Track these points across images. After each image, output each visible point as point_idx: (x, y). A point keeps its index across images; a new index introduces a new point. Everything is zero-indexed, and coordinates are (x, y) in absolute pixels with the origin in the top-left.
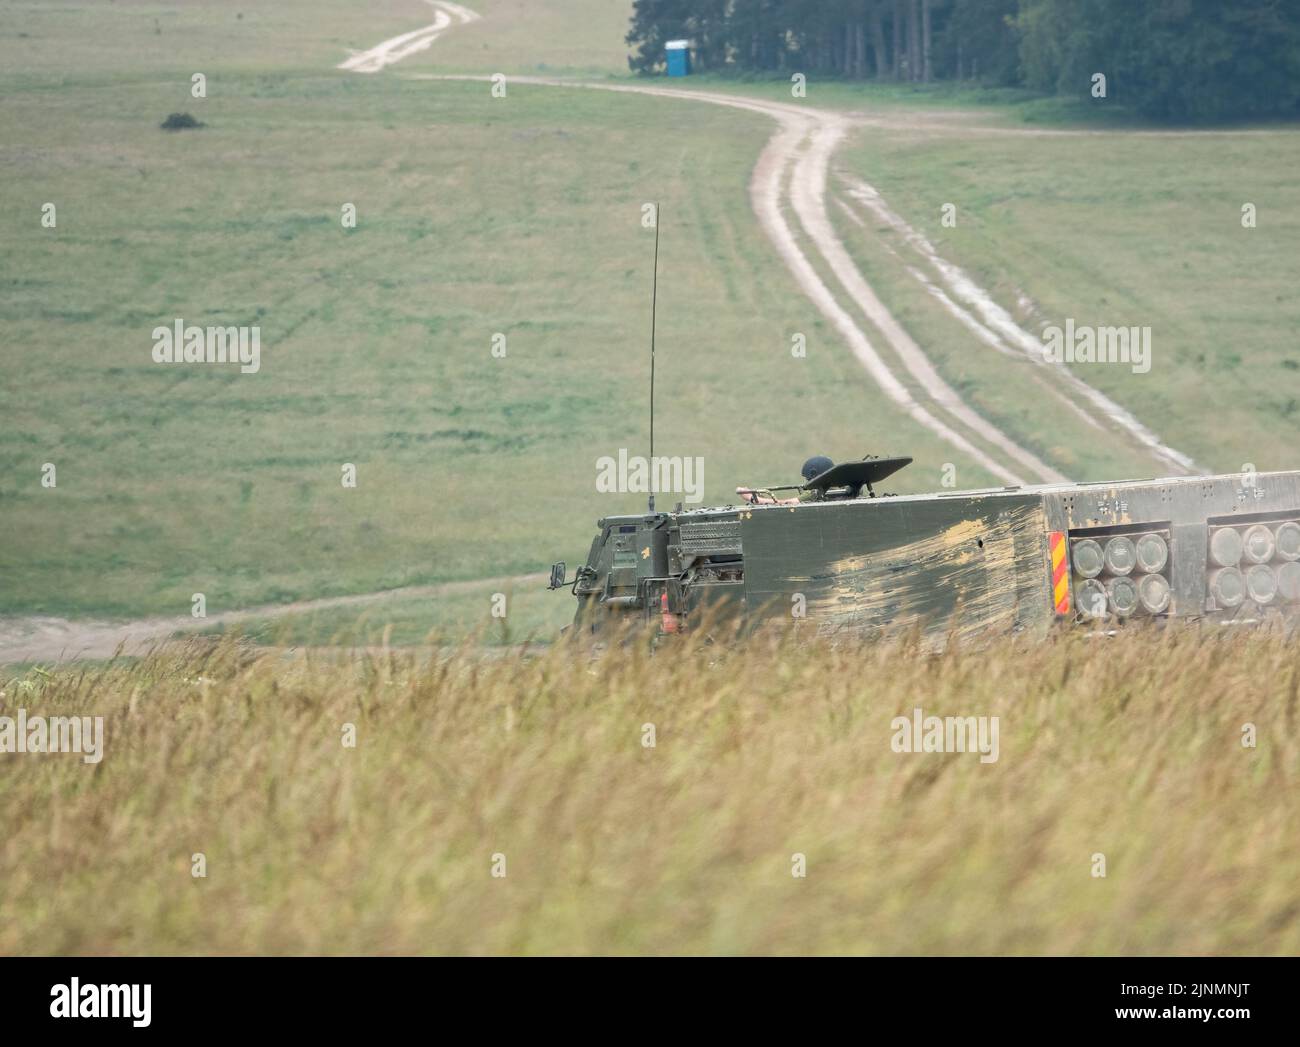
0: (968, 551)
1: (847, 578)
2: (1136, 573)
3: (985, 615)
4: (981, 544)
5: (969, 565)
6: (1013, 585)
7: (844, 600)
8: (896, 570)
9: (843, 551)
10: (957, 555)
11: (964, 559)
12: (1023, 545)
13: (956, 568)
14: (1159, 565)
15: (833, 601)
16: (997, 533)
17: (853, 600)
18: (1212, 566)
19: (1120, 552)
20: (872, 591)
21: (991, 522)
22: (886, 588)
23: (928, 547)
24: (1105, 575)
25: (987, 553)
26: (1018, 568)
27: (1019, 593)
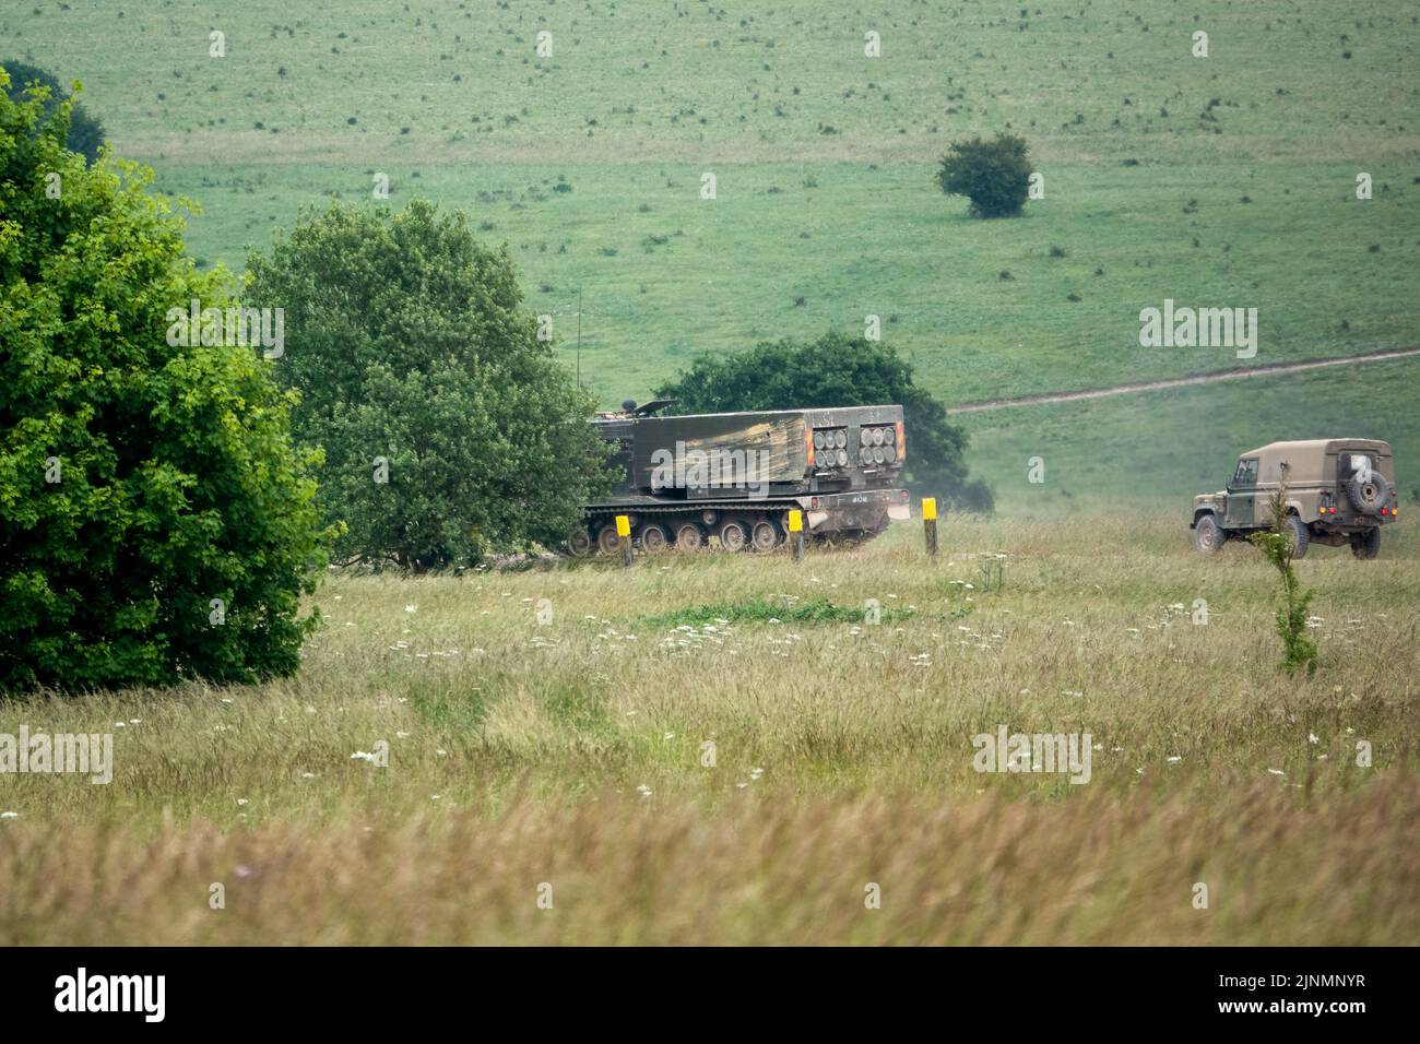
0: (761, 438)
2: (836, 448)
4: (768, 434)
5: (762, 442)
6: (786, 452)
8: (720, 446)
10: (756, 439)
11: (759, 441)
12: (791, 435)
13: (754, 445)
14: (843, 445)
16: (778, 430)
18: (862, 446)
19: (830, 438)
21: (775, 424)
23: (740, 435)
24: (825, 449)
25: (772, 438)
26: (789, 444)
27: (789, 456)
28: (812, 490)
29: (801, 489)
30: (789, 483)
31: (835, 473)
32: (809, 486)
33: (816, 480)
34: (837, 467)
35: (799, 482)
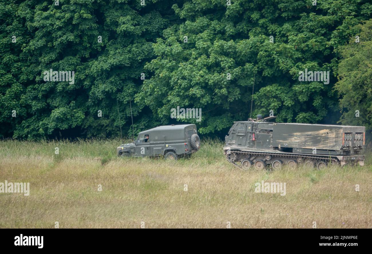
0: (325, 134)
1: (296, 136)
2: (349, 140)
3: (328, 144)
4: (328, 133)
5: (325, 136)
6: (334, 140)
7: (295, 139)
8: (308, 135)
9: (296, 131)
10: (322, 134)
11: (324, 135)
12: (337, 134)
13: (322, 136)
14: (351, 139)
15: (293, 139)
16: (332, 132)
17: (297, 139)
18: (355, 140)
19: (348, 137)
20: (302, 138)
21: (331, 130)
22: (305, 138)
23: (316, 133)
24: (346, 140)
25: (329, 135)
26: (336, 137)
27: (335, 141)
28: (341, 154)
29: (338, 153)
30: (334, 151)
31: (348, 148)
32: (341, 152)
33: (343, 151)
34: (349, 147)
35: (338, 151)
